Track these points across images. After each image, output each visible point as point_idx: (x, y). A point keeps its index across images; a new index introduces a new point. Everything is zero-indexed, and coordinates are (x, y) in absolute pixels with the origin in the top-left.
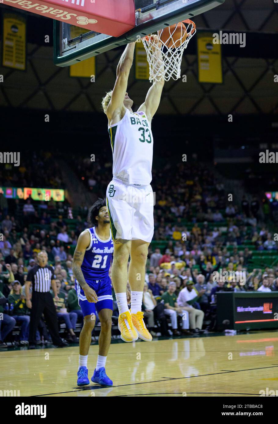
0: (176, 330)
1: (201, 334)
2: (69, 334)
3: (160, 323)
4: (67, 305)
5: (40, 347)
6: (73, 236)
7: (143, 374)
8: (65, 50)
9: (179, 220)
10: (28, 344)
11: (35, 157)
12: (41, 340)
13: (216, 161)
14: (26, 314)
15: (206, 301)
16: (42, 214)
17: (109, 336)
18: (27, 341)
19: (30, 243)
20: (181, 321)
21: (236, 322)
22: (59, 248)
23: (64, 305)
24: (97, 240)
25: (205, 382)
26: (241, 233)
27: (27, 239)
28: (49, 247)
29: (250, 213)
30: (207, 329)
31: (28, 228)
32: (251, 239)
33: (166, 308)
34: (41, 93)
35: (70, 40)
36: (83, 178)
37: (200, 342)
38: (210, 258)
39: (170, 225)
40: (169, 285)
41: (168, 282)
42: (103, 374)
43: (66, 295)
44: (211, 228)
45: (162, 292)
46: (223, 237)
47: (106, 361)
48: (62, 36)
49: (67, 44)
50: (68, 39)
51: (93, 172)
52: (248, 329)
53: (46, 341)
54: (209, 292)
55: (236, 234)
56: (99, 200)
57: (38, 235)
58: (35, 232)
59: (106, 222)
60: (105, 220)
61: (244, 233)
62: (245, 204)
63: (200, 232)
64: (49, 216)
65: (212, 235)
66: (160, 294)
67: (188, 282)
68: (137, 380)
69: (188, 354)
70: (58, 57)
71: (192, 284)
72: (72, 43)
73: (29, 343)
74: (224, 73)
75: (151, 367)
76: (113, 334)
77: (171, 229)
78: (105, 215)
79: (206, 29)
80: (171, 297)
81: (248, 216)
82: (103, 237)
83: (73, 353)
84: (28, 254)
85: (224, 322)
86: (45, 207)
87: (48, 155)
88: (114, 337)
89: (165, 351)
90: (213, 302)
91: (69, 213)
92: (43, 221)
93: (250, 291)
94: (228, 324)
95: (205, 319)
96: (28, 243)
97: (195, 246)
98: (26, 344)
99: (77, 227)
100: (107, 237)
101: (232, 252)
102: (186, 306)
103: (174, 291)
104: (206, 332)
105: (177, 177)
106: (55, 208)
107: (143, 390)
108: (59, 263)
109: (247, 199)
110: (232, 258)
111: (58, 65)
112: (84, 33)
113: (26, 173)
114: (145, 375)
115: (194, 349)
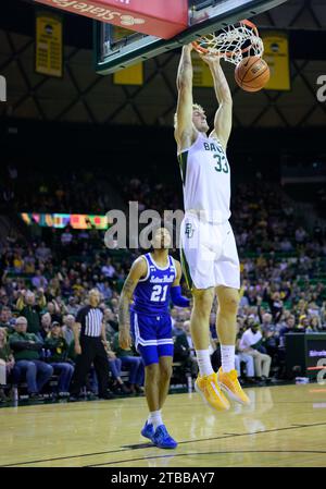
1: (268, 383)
2: (116, 383)
5: (82, 399)
7: (202, 430)
8: (107, 55)
9: (242, 249)
11: (74, 177)
13: (284, 181)
15: (274, 344)
16: (82, 244)
18: (67, 393)
19: (69, 278)
20: (245, 368)
21: (308, 369)
22: (103, 284)
24: (154, 267)
25: (274, 438)
26: (313, 264)
27: (65, 274)
28: (91, 283)
30: (275, 376)
31: (66, 260)
34: (80, 103)
35: (112, 43)
37: (266, 392)
43: (112, 338)
44: (279, 259)
46: (293, 269)
48: (103, 38)
49: (109, 48)
50: (110, 43)
53: (89, 393)
54: (277, 334)
55: (307, 265)
57: (78, 269)
58: (75, 266)
61: (317, 265)
62: (317, 230)
63: (265, 264)
64: (91, 247)
65: (279, 267)
67: (254, 322)
70: (99, 64)
71: (257, 325)
72: (115, 46)
73: (70, 394)
74: (292, 79)
79: (271, 27)
82: (161, 264)
83: (122, 405)
84: (67, 291)
85: (295, 368)
86: (85, 236)
87: (90, 175)
90: (281, 345)
92: (84, 253)
94: (300, 370)
95: (272, 366)
96: (67, 278)
97: (260, 280)
98: (66, 396)
99: (124, 260)
100: (165, 264)
101: (303, 286)
102: (250, 350)
104: (273, 380)
105: (239, 200)
106: (98, 237)
108: (103, 301)
109: (319, 224)
110: (303, 293)
111: (99, 72)
112: (129, 35)
113: (64, 197)
114: (204, 432)
115: (261, 399)
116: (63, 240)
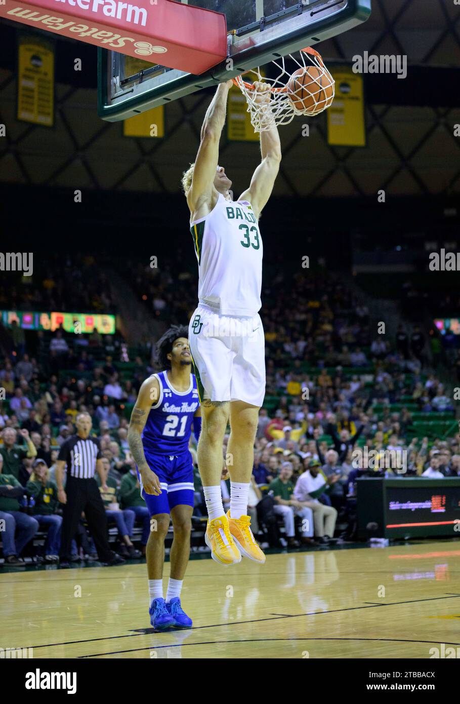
0: (292, 539)
1: (332, 545)
2: (123, 544)
3: (266, 527)
4: (119, 498)
5: (77, 565)
6: (128, 389)
7: (239, 608)
8: (116, 95)
9: (297, 363)
10: (58, 561)
11: (69, 263)
12: (79, 553)
13: (356, 270)
14: (55, 514)
15: (341, 493)
16: (80, 354)
17: (187, 548)
18: (56, 556)
19: (61, 400)
20: (300, 524)
21: (389, 526)
22: (106, 409)
23: (115, 498)
24: (170, 391)
25: (339, 621)
26: (396, 384)
27: (56, 394)
28: (91, 406)
29: (411, 353)
30: (342, 536)
31: (57, 376)
32: (411, 394)
33: (276, 503)
34: (78, 162)
35: (123, 79)
36: (145, 298)
37: (330, 558)
38: (346, 423)
39: (282, 371)
40: (281, 467)
41: (279, 462)
42: (177, 607)
43: (118, 482)
44: (348, 376)
45: (270, 478)
46: (368, 391)
47: (181, 587)
48: (111, 72)
49: (119, 85)
50: (120, 78)
51: (161, 287)
52: (407, 536)
53: (87, 556)
54: (345, 478)
55: (387, 385)
56: (172, 328)
57: (74, 387)
58: (69, 383)
59: (184, 363)
60: (182, 360)
61: (401, 385)
62: (402, 338)
63: (330, 383)
64: (91, 357)
65: (349, 388)
66: (267, 482)
67: (312, 462)
68: (231, 618)
69: (312, 577)
70: (105, 107)
71: (317, 466)
72: (127, 84)
73: (60, 558)
74: (368, 130)
75: (253, 598)
76: (192, 545)
77: (283, 377)
78: (182, 351)
79: (340, 60)
80: (285, 485)
81: (407, 357)
82: (180, 387)
83: (130, 574)
84: (58, 417)
85: (370, 525)
86: (84, 342)
87: (90, 260)
88: (195, 549)
89: (275, 572)
90: (351, 493)
91: (121, 353)
92: (82, 366)
93: (410, 476)
94: (376, 528)
95: (339, 521)
96: (58, 400)
97: (323, 405)
98: (55, 560)
99: (136, 375)
100: (186, 387)
101: (382, 414)
102: (307, 500)
103: (289, 477)
104: (340, 541)
105: (294, 296)
106: (101, 344)
107: (241, 634)
108: (106, 431)
109: (404, 330)
110: (381, 424)
111: (105, 119)
112: (146, 69)
113: (54, 290)
114: (243, 611)
115: (322, 568)
116: (53, 348)
